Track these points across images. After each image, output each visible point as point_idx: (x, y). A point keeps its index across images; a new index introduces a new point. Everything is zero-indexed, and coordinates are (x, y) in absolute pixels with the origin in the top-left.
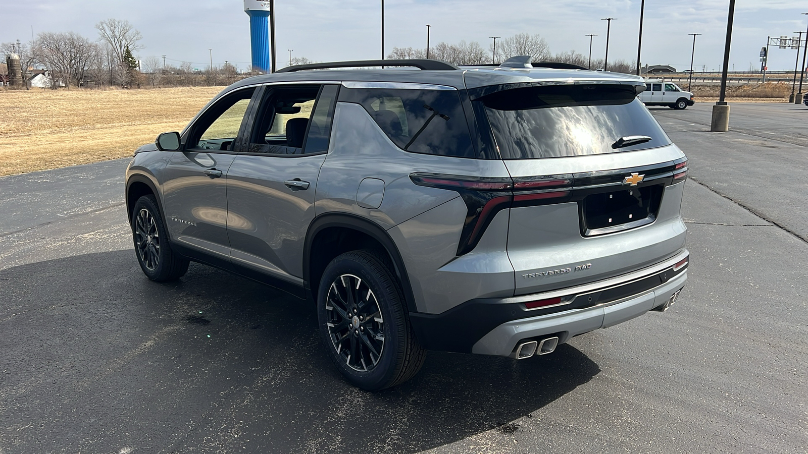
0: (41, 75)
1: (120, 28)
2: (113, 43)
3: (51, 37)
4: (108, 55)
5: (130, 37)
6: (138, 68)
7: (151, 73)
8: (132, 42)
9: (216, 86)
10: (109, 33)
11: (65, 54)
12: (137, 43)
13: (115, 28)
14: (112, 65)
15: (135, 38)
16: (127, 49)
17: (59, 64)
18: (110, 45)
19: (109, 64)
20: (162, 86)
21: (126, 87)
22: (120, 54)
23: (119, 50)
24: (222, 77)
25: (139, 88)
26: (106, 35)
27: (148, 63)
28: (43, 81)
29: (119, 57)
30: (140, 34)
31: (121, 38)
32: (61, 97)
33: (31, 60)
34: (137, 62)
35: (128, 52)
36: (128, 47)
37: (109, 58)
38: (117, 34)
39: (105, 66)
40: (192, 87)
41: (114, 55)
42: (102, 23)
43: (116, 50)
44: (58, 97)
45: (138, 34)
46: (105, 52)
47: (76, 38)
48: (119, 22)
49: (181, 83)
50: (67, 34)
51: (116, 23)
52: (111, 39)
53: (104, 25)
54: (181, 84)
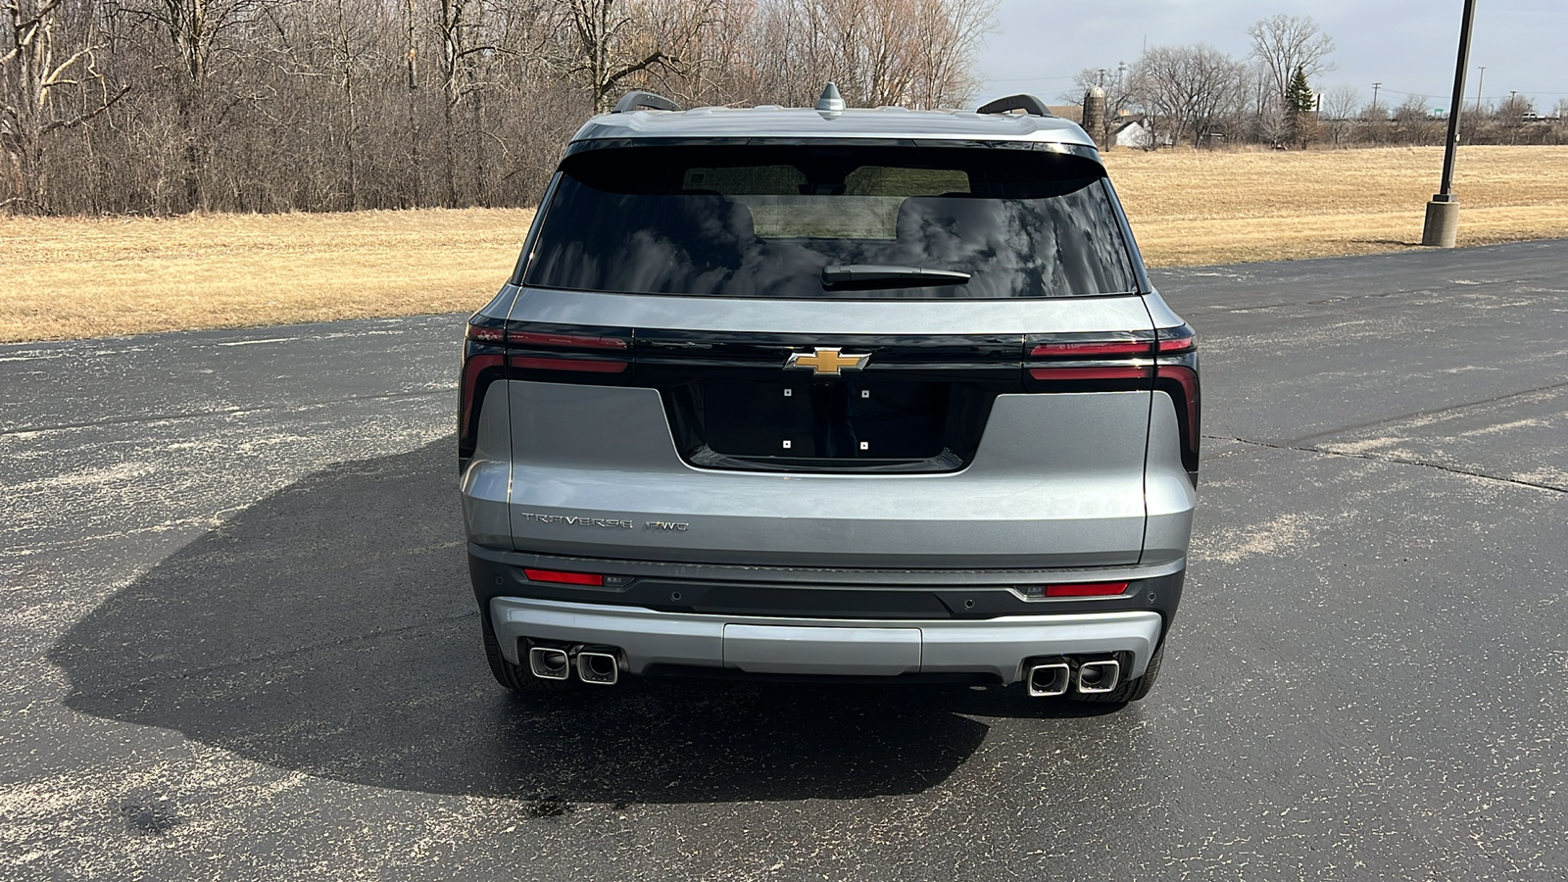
0: (1134, 124)
1: (1293, 31)
2: (1275, 61)
3: (1165, 52)
4: (1260, 85)
5: (1309, 49)
6: (1314, 109)
7: (1334, 120)
8: (1312, 57)
9: (1471, 144)
10: (1270, 42)
11: (1183, 84)
12: (1322, 59)
13: (1283, 31)
14: (1264, 105)
15: (1319, 50)
16: (1300, 72)
17: (1169, 103)
18: (1268, 64)
19: (1258, 102)
20: (1351, 144)
21: (1279, 146)
22: (1284, 83)
23: (1284, 74)
24: (1490, 125)
25: (1304, 148)
26: (1264, 46)
27: (1334, 99)
28: (1133, 136)
29: (1281, 88)
30: (1331, 42)
31: (1292, 50)
32: (1146, 165)
33: (1124, 99)
34: (1314, 98)
35: (1300, 79)
36: (1300, 68)
37: (1262, 90)
38: (1285, 43)
39: (1251, 106)
40: (1412, 148)
41: (1272, 84)
42: (1260, 24)
43: (1279, 76)
44: (1141, 165)
45: (1326, 42)
46: (1256, 79)
47: (1207, 55)
48: (1293, 21)
49: (1396, 139)
50: (1193, 48)
51: (1288, 22)
52: (1273, 54)
53: (1264, 28)
54: (1396, 142)
